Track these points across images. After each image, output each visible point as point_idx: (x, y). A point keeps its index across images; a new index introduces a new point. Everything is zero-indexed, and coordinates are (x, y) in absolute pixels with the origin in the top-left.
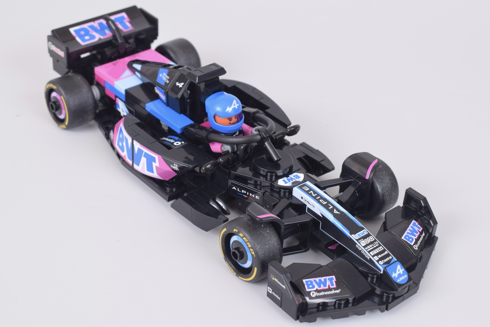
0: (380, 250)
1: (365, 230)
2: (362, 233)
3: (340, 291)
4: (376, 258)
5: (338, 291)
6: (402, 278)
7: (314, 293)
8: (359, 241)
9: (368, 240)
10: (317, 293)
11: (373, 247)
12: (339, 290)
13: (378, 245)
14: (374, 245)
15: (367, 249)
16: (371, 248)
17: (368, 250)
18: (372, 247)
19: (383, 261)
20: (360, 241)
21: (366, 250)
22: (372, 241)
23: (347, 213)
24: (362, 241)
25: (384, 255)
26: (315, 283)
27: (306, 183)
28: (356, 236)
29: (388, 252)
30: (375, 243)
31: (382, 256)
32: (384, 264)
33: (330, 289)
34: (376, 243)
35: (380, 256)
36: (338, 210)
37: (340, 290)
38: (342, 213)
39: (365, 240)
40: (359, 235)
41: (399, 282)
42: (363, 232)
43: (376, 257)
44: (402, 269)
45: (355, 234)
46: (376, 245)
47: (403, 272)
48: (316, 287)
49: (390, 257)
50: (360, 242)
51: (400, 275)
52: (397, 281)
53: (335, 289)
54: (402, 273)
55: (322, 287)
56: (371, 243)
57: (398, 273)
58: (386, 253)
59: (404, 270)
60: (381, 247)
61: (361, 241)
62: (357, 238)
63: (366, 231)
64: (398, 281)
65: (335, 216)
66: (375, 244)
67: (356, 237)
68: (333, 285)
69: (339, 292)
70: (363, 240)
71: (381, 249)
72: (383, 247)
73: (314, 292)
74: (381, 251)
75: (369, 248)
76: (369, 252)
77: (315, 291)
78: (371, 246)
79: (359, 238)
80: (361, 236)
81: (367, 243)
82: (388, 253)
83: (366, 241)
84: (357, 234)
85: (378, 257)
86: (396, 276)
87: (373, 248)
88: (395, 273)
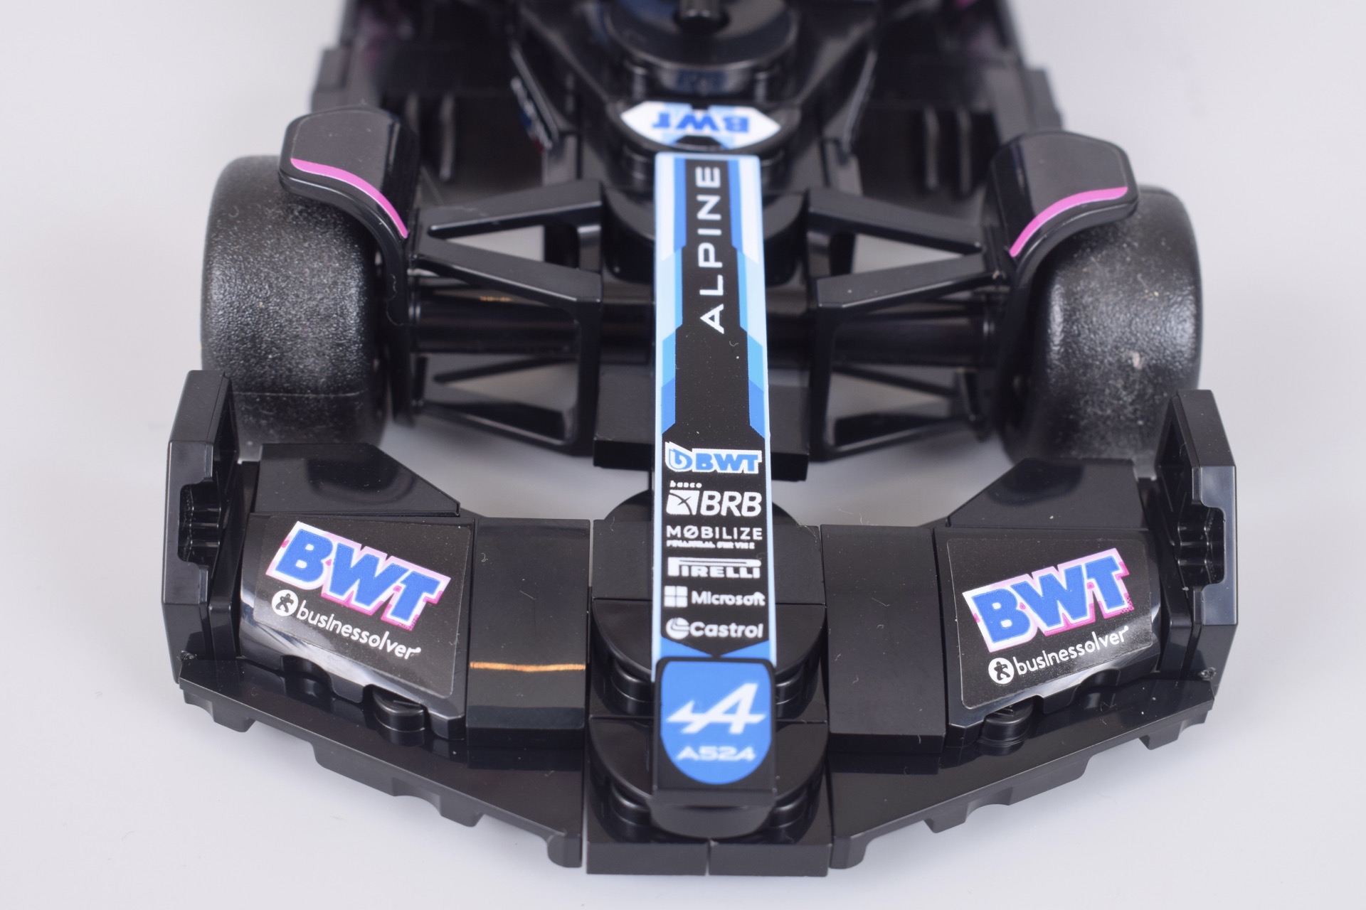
0: (737, 570)
1: (759, 453)
2: (729, 457)
3: (413, 658)
4: (677, 597)
5: (402, 651)
6: (719, 752)
7: (292, 602)
8: (673, 484)
9: (720, 503)
10: (305, 607)
11: (714, 540)
12: (414, 647)
13: (752, 546)
14: (725, 536)
15: (674, 537)
16: (699, 538)
17: (669, 543)
18: (704, 540)
19: (698, 629)
20: (680, 485)
21: (664, 539)
22: (736, 513)
23: (760, 347)
24: (689, 489)
25: (730, 603)
26: (333, 561)
27: (736, 164)
28: (681, 458)
29: (766, 600)
30: (747, 530)
31: (716, 603)
32: (690, 641)
33: (375, 623)
34: (750, 534)
35: (705, 598)
36: (732, 316)
37: (418, 650)
38: (736, 334)
39: (707, 494)
40: (701, 459)
41: (688, 761)
42: (741, 458)
43: (683, 591)
44: (754, 709)
45: (689, 447)
46: (739, 540)
47: (748, 727)
48: (324, 581)
49: (755, 631)
50: (676, 488)
51: (716, 734)
52: (680, 748)
53: (399, 634)
54: (737, 728)
55: (350, 596)
56: (729, 522)
57: (716, 714)
58: (757, 598)
59: (762, 723)
60: (755, 563)
61: (683, 488)
62: (677, 468)
63: (760, 460)
64: (684, 756)
65: (690, 331)
66: (740, 533)
67: (678, 462)
68: (403, 610)
69: (406, 657)
70: (695, 489)
71: (749, 568)
72: (764, 569)
73: (294, 597)
74: (740, 580)
75: (687, 535)
76: (668, 552)
77: (302, 594)
78: (707, 531)
79: (691, 471)
80: (710, 466)
81: (704, 512)
82: (762, 603)
83: (706, 502)
84: (696, 451)
85: (689, 597)
86: (692, 729)
87: (710, 545)
88: (701, 708)
